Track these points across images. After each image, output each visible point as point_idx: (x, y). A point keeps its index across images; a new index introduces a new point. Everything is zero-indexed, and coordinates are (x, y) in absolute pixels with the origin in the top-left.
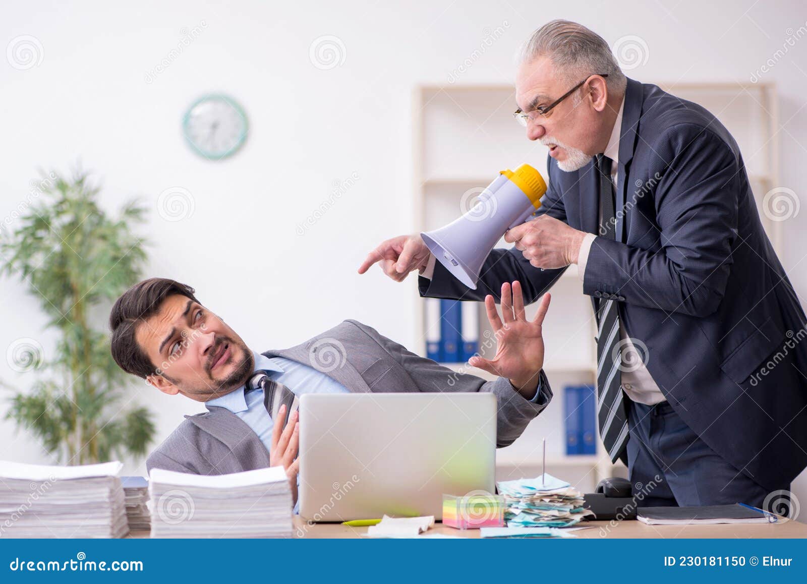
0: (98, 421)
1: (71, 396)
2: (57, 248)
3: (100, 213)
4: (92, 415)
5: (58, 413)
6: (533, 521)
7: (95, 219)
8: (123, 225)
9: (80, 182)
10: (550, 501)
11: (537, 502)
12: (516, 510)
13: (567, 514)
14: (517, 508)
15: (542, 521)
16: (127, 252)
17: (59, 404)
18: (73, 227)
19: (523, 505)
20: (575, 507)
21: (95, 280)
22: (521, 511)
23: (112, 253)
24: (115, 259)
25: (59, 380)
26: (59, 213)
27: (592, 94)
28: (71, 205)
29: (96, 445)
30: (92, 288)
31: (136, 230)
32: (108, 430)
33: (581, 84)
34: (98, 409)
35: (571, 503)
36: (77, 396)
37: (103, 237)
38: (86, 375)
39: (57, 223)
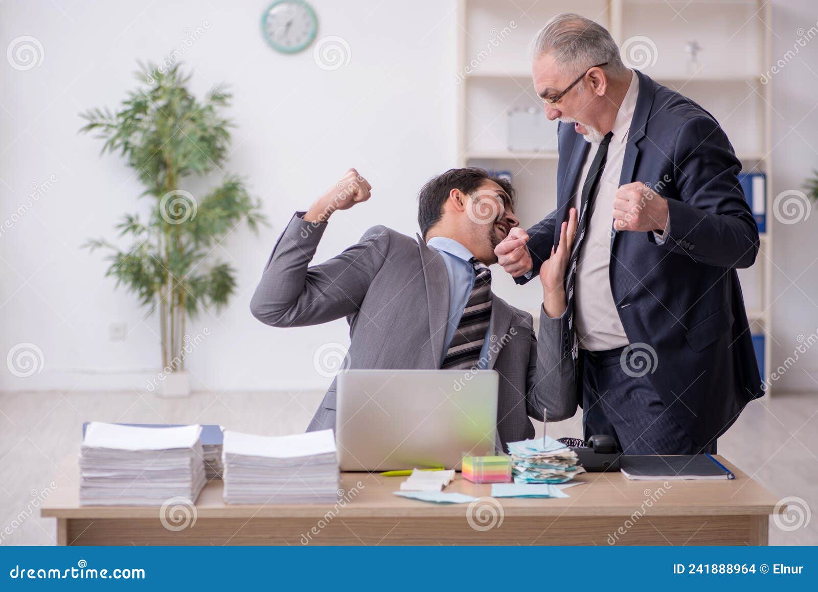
0: (186, 277)
1: (163, 254)
2: (153, 128)
3: (191, 98)
4: (181, 271)
5: (152, 269)
6: (534, 478)
7: (185, 103)
8: (210, 108)
9: (173, 72)
10: (550, 462)
11: (539, 462)
12: (521, 468)
13: (562, 471)
14: (522, 466)
15: (542, 478)
16: (211, 131)
17: (153, 261)
18: (167, 110)
19: (527, 464)
20: (569, 467)
21: (185, 156)
22: (525, 469)
23: (200, 134)
24: (203, 139)
25: (154, 241)
26: (155, 98)
27: (594, 82)
28: (165, 91)
29: (185, 296)
30: (182, 163)
31: (222, 113)
32: (194, 283)
33: (584, 75)
34: (187, 265)
35: (566, 463)
36: (168, 254)
37: (193, 120)
38: (177, 237)
39: (153, 106)
